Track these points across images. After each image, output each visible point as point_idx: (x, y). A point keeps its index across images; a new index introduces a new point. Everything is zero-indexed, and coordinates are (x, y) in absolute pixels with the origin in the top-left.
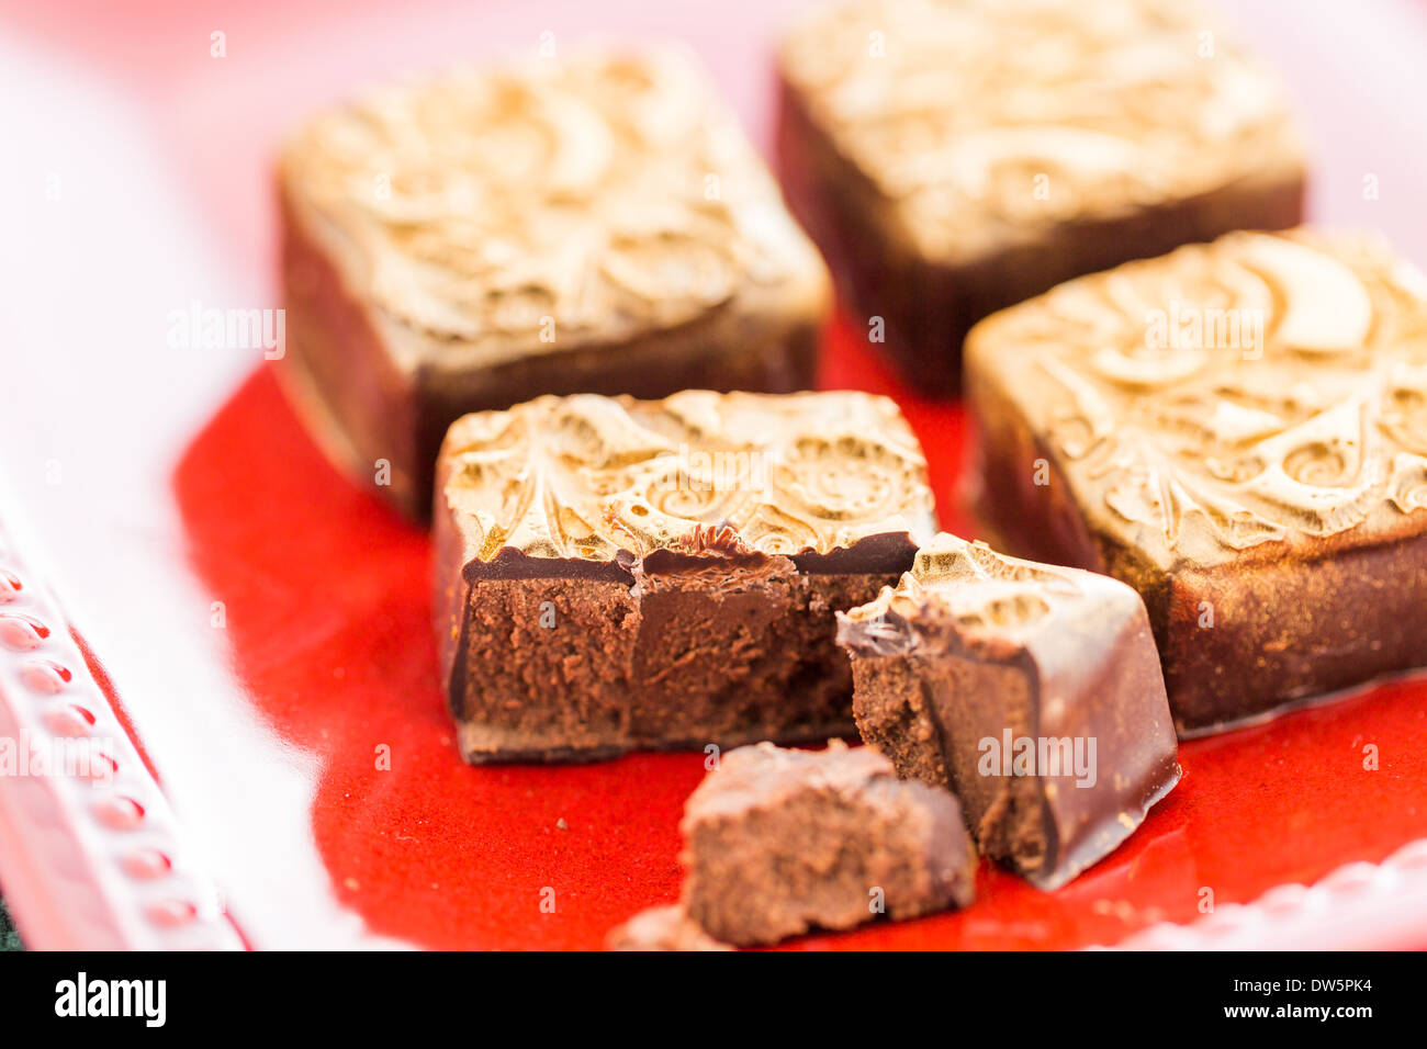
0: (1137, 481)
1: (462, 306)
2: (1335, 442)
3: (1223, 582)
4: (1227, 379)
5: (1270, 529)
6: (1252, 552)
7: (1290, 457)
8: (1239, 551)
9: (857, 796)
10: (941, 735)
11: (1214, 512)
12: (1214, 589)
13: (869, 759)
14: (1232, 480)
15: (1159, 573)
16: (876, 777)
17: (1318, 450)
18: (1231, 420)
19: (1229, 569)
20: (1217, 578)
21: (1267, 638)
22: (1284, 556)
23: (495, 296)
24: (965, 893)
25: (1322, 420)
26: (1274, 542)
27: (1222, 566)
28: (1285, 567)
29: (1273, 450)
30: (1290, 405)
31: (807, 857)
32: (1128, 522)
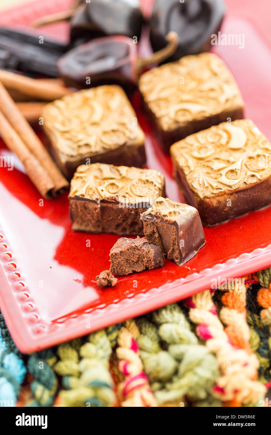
0: (197, 179)
1: (73, 149)
2: (236, 169)
3: (213, 200)
4: (217, 156)
5: (221, 189)
6: (218, 194)
7: (227, 173)
8: (215, 194)
9: (141, 247)
10: (160, 236)
11: (211, 186)
12: (211, 201)
13: (144, 240)
14: (216, 179)
15: (201, 199)
16: (144, 244)
17: (232, 171)
18: (217, 165)
19: (214, 197)
20: (212, 199)
21: (223, 208)
22: (225, 194)
23: (80, 146)
24: (162, 264)
25: (234, 165)
26: (222, 192)
27: (213, 197)
28: (225, 196)
29: (223, 172)
30: (228, 161)
31: (132, 259)
32: (195, 189)
